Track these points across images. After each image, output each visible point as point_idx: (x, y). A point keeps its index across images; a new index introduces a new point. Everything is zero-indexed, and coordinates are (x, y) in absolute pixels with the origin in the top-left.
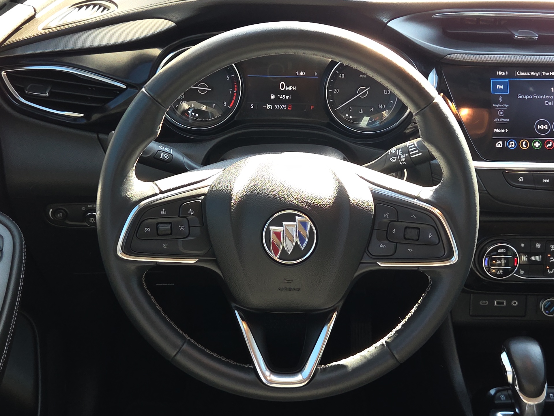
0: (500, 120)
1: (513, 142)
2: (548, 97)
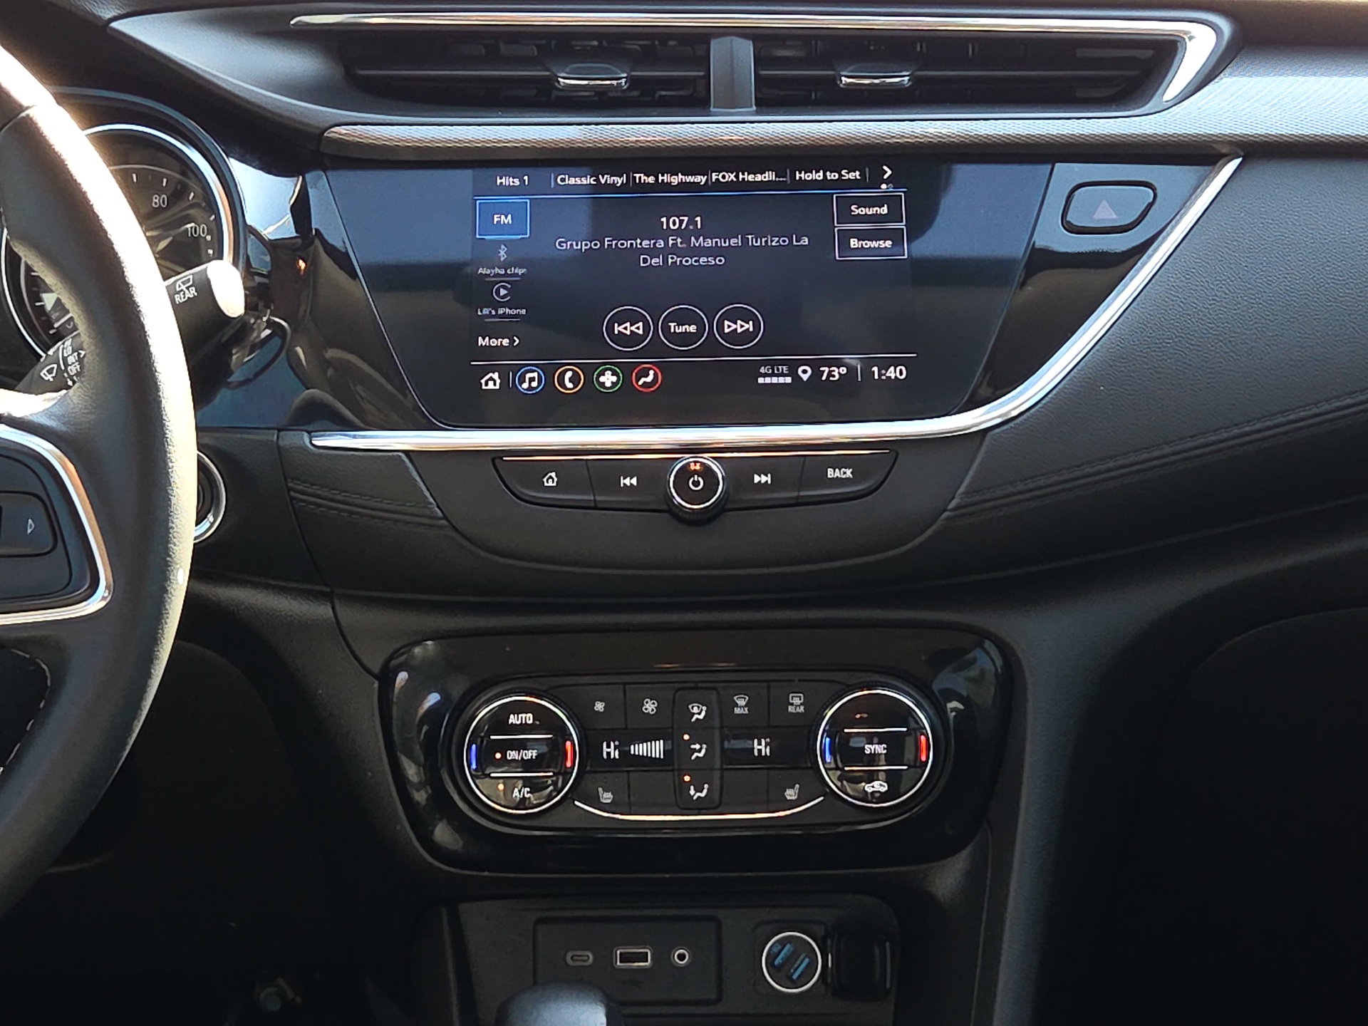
0: (497, 311)
1: (535, 375)
2: (650, 245)
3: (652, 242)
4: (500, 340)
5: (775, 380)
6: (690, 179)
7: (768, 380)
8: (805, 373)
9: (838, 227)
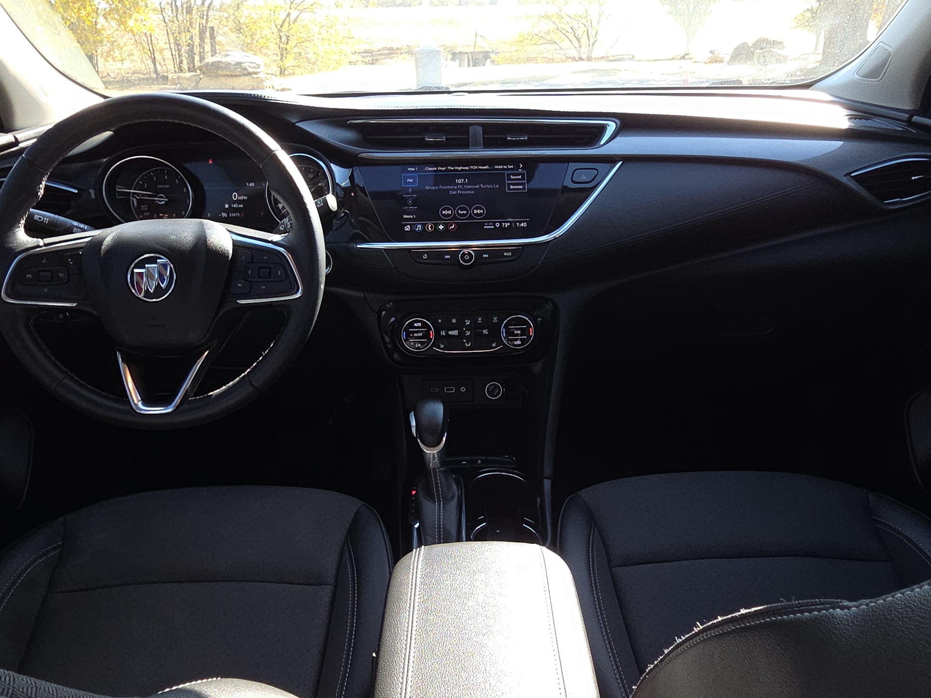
0: (409, 208)
1: (420, 226)
3: (453, 187)
4: (410, 216)
5: (489, 227)
6: (463, 168)
7: (487, 227)
8: (498, 225)
9: (507, 182)
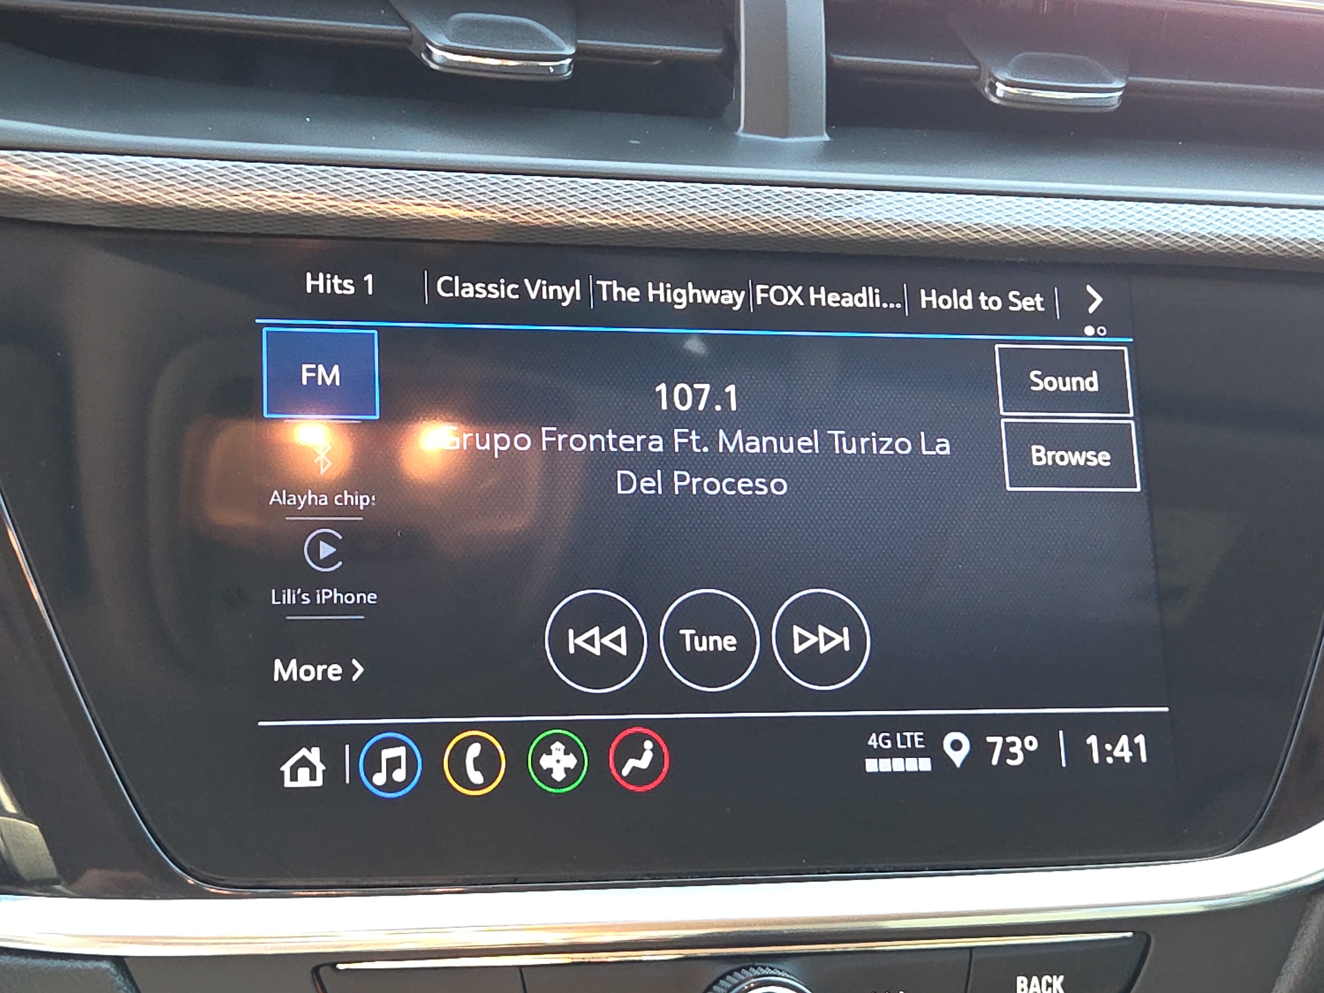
0: (312, 597)
1: (400, 752)
2: (635, 446)
3: (639, 438)
4: (320, 668)
5: (898, 765)
6: (711, 297)
7: (885, 765)
8: (958, 753)
9: (1008, 418)
